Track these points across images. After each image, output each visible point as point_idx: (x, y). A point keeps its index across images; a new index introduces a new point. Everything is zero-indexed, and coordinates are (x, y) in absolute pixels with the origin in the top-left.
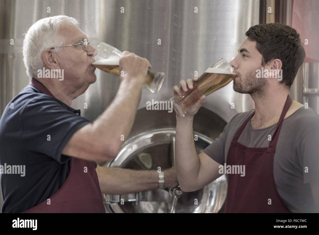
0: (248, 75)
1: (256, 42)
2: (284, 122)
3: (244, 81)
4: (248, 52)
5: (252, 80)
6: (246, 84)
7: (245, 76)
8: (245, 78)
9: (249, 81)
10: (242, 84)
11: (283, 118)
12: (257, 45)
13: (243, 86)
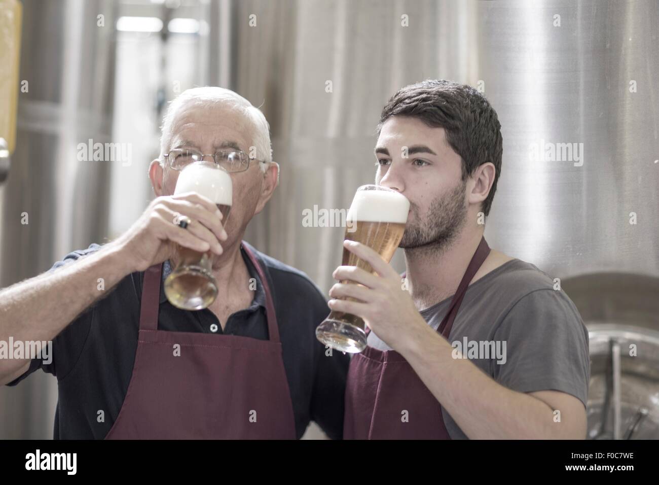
0: (436, 205)
1: (445, 130)
2: (468, 292)
3: (426, 220)
4: (435, 154)
5: (443, 215)
6: (429, 226)
7: (429, 209)
8: (430, 213)
9: (437, 218)
10: (421, 226)
11: (468, 284)
12: (448, 135)
13: (423, 231)
